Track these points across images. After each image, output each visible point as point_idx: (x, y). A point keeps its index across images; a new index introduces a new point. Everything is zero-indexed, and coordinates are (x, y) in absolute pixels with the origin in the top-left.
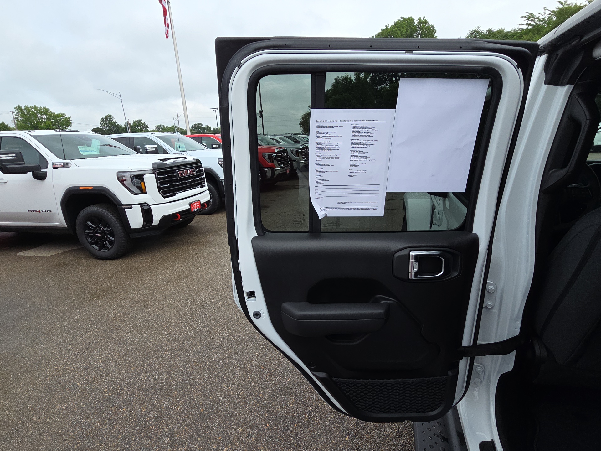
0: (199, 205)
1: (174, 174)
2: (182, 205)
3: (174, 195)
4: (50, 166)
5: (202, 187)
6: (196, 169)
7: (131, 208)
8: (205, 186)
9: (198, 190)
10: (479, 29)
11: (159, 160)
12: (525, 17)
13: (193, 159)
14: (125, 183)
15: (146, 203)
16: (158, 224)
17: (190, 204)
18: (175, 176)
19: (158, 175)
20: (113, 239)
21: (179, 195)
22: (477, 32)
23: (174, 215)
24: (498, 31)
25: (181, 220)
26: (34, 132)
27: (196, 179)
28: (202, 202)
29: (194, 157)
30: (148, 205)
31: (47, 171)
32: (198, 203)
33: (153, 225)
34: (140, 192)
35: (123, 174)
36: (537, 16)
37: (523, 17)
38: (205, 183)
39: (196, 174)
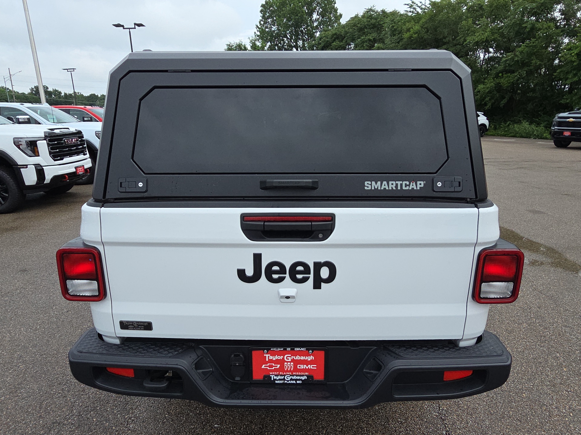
0: (83, 170)
1: (62, 142)
2: (69, 168)
3: (62, 159)
5: (84, 155)
6: (79, 139)
7: (27, 167)
8: (87, 154)
9: (81, 157)
10: (374, 8)
11: (49, 129)
12: (408, 5)
13: (76, 130)
15: (39, 164)
16: (49, 182)
17: (76, 168)
18: (62, 143)
19: (49, 142)
20: (7, 195)
21: (66, 160)
22: (373, 11)
23: (63, 176)
25: (68, 181)
27: (79, 147)
28: (86, 167)
29: (77, 129)
30: (41, 166)
32: (82, 168)
33: (45, 183)
34: (34, 155)
35: (20, 140)
36: (420, 5)
37: (406, 4)
38: (86, 152)
39: (79, 143)
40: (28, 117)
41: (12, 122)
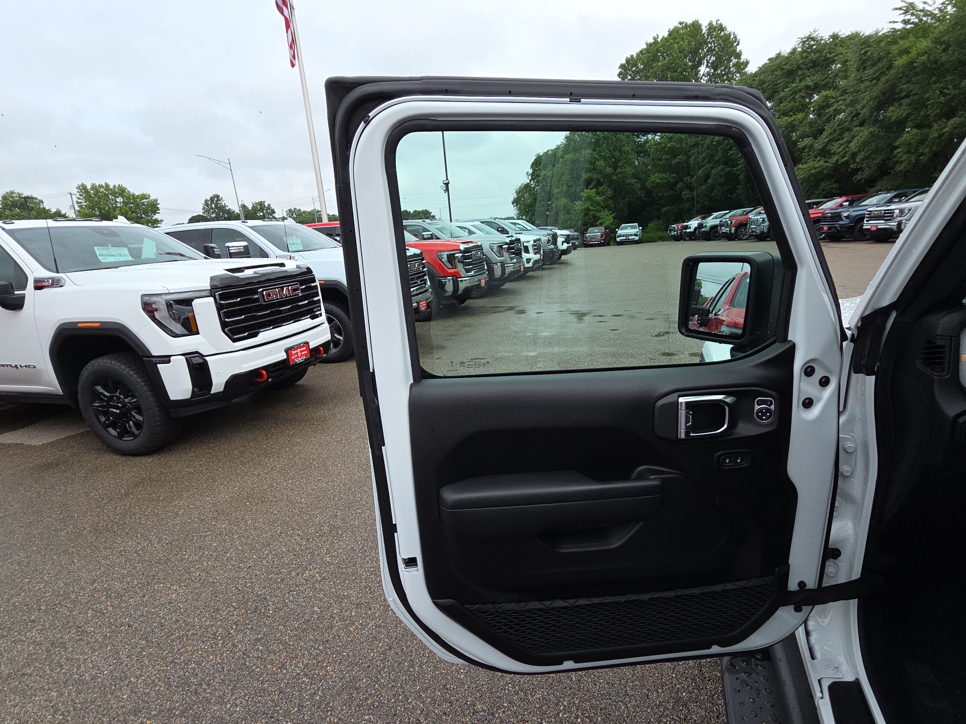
0: (306, 352)
1: (256, 296)
2: (270, 353)
3: (255, 335)
4: (31, 284)
5: (314, 317)
6: (302, 285)
7: (169, 362)
8: (321, 315)
9: (307, 322)
10: (815, 34)
11: (227, 270)
12: (900, 9)
13: (298, 267)
14: (157, 315)
15: (197, 352)
16: (222, 390)
17: (287, 351)
18: (257, 300)
19: (221, 299)
20: (140, 418)
21: (265, 335)
22: (813, 39)
23: (256, 373)
24: (849, 36)
25: (270, 380)
26: (13, 223)
27: (300, 304)
28: (312, 345)
29: (300, 264)
30: (202, 356)
31: (25, 294)
32: (305, 348)
33: (212, 392)
34: (186, 332)
35: (154, 299)
36: (920, 6)
37: (896, 9)
38: (320, 310)
39: (301, 295)
40: (245, 243)
41: (205, 256)
